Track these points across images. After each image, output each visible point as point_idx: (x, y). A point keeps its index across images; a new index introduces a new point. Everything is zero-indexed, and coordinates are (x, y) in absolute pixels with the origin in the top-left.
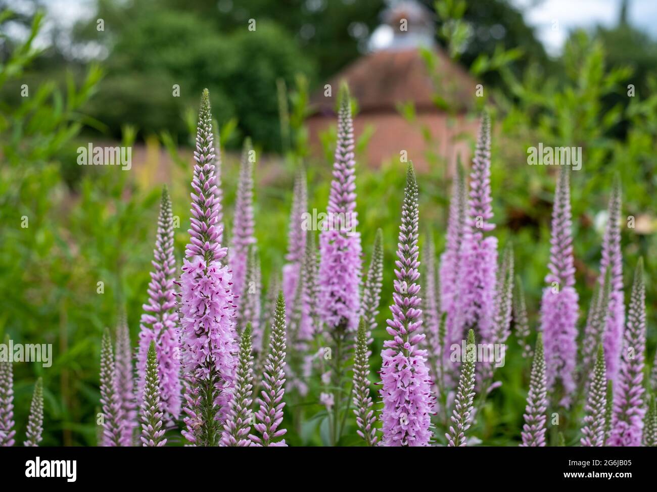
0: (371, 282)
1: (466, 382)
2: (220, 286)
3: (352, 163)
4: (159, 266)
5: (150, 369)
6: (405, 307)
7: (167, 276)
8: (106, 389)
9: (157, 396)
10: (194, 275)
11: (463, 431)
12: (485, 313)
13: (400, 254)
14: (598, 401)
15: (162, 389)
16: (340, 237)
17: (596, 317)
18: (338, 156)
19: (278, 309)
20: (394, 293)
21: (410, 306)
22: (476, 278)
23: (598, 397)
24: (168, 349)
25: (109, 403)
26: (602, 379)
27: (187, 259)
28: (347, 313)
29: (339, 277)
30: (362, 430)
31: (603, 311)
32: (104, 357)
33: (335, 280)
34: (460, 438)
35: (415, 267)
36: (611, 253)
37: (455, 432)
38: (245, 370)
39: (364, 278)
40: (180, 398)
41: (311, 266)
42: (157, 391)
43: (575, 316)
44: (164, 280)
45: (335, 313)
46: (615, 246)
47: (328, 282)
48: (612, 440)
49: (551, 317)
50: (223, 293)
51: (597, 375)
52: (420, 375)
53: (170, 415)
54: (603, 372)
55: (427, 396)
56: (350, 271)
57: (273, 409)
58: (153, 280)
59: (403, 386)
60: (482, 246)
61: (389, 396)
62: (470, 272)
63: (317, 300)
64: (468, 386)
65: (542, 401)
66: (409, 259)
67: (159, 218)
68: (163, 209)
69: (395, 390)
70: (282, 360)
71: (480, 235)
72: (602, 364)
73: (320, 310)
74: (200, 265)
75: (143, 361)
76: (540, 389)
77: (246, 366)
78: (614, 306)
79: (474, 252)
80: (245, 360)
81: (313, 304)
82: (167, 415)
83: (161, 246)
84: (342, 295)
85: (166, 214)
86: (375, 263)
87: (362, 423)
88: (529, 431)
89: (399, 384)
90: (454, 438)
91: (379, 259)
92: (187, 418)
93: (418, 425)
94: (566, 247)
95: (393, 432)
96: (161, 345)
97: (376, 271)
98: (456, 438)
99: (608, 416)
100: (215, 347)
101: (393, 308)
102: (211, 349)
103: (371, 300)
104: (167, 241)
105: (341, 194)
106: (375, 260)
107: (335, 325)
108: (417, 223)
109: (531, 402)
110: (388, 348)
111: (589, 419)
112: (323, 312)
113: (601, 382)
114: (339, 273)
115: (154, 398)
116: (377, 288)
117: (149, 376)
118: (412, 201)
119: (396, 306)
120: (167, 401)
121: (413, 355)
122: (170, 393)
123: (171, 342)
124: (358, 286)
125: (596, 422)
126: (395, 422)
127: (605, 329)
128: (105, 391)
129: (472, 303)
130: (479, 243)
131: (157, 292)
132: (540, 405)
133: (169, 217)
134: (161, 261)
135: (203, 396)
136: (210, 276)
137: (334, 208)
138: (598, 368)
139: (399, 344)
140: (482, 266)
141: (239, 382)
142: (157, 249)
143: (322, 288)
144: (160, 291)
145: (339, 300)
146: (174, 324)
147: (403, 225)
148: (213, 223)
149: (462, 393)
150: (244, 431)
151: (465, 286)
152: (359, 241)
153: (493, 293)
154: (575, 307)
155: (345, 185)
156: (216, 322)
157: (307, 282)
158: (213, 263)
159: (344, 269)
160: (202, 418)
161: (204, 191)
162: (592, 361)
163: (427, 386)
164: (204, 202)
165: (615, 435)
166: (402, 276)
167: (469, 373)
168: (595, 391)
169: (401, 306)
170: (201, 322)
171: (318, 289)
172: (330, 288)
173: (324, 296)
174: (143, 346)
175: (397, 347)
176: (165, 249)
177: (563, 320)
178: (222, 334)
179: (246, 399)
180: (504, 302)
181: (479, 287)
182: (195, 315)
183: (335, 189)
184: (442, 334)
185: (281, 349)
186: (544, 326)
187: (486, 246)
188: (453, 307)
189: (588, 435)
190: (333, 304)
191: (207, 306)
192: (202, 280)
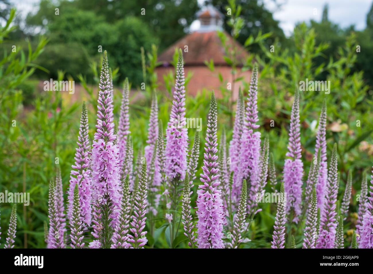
0: (193, 155)
1: (242, 207)
2: (113, 155)
3: (184, 91)
4: (81, 145)
5: (75, 199)
6: (210, 167)
7: (85, 150)
8: (51, 210)
9: (79, 213)
10: (99, 149)
11: (240, 233)
12: (254, 172)
13: (207, 139)
14: (313, 219)
15: (82, 210)
16: (177, 131)
17: (313, 175)
18: (176, 88)
19: (143, 168)
20: (204, 160)
21: (212, 167)
22: (249, 153)
23: (313, 217)
24: (85, 189)
25: (53, 217)
26: (315, 207)
27: (95, 141)
28: (180, 171)
29: (176, 152)
30: (186, 233)
31: (317, 172)
32: (51, 193)
33: (174, 154)
34: (239, 237)
35: (215, 146)
36: (321, 141)
37: (236, 233)
38: (126, 199)
39: (190, 152)
40: (91, 215)
41: (161, 146)
42: (79, 211)
43: (302, 175)
44: (83, 152)
45: (174, 171)
46: (323, 138)
47: (170, 155)
48: (319, 240)
49: (289, 175)
50: (114, 159)
51: (313, 205)
52: (217, 203)
53: (86, 224)
54: (316, 204)
55: (221, 214)
56: (182, 149)
57: (140, 221)
58: (77, 152)
59: (209, 209)
60: (253, 137)
61: (201, 214)
62: (246, 150)
63: (164, 164)
64: (243, 209)
65: (283, 218)
66: (212, 142)
67: (81, 119)
68: (83, 114)
69: (204, 211)
70: (145, 195)
71: (252, 130)
72: (315, 199)
73: (166, 170)
74: (102, 144)
75: (72, 195)
76: (282, 212)
77: (127, 197)
78: (322, 169)
79: (248, 140)
80: (126, 194)
81: (162, 166)
82: (84, 224)
83: (82, 134)
84: (178, 161)
85: (84, 117)
86: (196, 145)
87: (186, 228)
88: (276, 235)
89: (207, 208)
90: (235, 237)
91: (198, 142)
92: (94, 225)
93: (216, 230)
94: (297, 138)
95: (203, 233)
96: (81, 187)
97: (196, 149)
98: (237, 237)
99: (317, 227)
100: (110, 188)
101: (204, 168)
102: (107, 189)
103: (193, 164)
104: (85, 132)
105: (178, 108)
106: (196, 143)
107: (173, 177)
108: (217, 123)
109: (277, 219)
110: (201, 189)
111: (308, 228)
112: (168, 170)
113: (314, 209)
114: (176, 149)
115: (77, 214)
116: (196, 158)
117: (75, 202)
118: (214, 111)
119: (205, 167)
120: (84, 217)
121: (214, 193)
122: (85, 212)
123: (86, 185)
124: (186, 157)
125: (312, 230)
126: (204, 228)
127: (317, 181)
128: (51, 211)
129: (247, 167)
130: (251, 135)
131: (79, 159)
132: (283, 221)
133: (86, 118)
134: (82, 142)
135: (103, 213)
136: (107, 150)
137: (174, 115)
138: (313, 201)
139: (206, 187)
140: (253, 147)
141: (123, 206)
142: (80, 135)
143: (167, 158)
144: (81, 158)
145: (176, 164)
146: (88, 176)
147: (209, 124)
148: (109, 122)
149: (240, 213)
150: (125, 232)
151: (243, 158)
152: (187, 133)
153: (258, 162)
154: (302, 169)
155: (180, 103)
156: (111, 174)
157: (159, 155)
158: (109, 142)
159: (179, 148)
160: (102, 225)
161: (105, 105)
162: (310, 198)
163: (221, 210)
164: (104, 110)
165: (321, 237)
166: (209, 151)
167: (243, 202)
168: (311, 213)
169: (208, 167)
170: (102, 174)
171: (165, 158)
172: (171, 158)
173: (168, 162)
174: (72, 187)
175: (206, 189)
176: (84, 136)
177: (295, 176)
178: (113, 181)
179: (126, 215)
180: (264, 166)
181: (251, 158)
182: (99, 171)
183: (175, 105)
184: (231, 183)
185: (144, 189)
186: (285, 179)
187: (255, 136)
188: (236, 169)
189: (308, 237)
190: (173, 166)
191: (106, 166)
192: (103, 152)
